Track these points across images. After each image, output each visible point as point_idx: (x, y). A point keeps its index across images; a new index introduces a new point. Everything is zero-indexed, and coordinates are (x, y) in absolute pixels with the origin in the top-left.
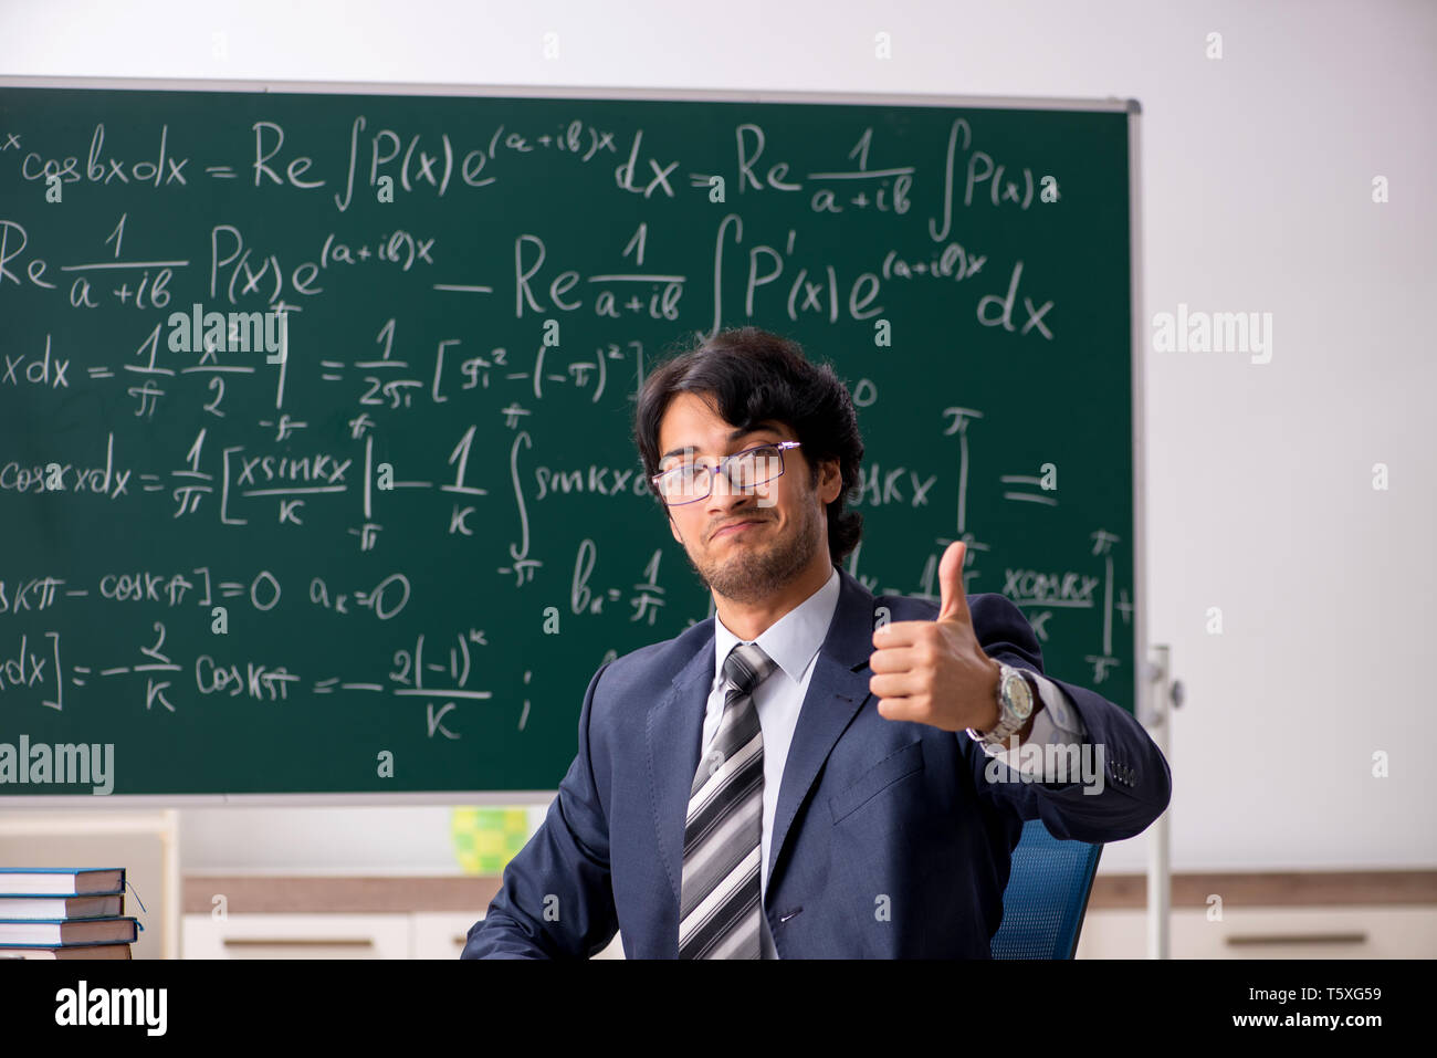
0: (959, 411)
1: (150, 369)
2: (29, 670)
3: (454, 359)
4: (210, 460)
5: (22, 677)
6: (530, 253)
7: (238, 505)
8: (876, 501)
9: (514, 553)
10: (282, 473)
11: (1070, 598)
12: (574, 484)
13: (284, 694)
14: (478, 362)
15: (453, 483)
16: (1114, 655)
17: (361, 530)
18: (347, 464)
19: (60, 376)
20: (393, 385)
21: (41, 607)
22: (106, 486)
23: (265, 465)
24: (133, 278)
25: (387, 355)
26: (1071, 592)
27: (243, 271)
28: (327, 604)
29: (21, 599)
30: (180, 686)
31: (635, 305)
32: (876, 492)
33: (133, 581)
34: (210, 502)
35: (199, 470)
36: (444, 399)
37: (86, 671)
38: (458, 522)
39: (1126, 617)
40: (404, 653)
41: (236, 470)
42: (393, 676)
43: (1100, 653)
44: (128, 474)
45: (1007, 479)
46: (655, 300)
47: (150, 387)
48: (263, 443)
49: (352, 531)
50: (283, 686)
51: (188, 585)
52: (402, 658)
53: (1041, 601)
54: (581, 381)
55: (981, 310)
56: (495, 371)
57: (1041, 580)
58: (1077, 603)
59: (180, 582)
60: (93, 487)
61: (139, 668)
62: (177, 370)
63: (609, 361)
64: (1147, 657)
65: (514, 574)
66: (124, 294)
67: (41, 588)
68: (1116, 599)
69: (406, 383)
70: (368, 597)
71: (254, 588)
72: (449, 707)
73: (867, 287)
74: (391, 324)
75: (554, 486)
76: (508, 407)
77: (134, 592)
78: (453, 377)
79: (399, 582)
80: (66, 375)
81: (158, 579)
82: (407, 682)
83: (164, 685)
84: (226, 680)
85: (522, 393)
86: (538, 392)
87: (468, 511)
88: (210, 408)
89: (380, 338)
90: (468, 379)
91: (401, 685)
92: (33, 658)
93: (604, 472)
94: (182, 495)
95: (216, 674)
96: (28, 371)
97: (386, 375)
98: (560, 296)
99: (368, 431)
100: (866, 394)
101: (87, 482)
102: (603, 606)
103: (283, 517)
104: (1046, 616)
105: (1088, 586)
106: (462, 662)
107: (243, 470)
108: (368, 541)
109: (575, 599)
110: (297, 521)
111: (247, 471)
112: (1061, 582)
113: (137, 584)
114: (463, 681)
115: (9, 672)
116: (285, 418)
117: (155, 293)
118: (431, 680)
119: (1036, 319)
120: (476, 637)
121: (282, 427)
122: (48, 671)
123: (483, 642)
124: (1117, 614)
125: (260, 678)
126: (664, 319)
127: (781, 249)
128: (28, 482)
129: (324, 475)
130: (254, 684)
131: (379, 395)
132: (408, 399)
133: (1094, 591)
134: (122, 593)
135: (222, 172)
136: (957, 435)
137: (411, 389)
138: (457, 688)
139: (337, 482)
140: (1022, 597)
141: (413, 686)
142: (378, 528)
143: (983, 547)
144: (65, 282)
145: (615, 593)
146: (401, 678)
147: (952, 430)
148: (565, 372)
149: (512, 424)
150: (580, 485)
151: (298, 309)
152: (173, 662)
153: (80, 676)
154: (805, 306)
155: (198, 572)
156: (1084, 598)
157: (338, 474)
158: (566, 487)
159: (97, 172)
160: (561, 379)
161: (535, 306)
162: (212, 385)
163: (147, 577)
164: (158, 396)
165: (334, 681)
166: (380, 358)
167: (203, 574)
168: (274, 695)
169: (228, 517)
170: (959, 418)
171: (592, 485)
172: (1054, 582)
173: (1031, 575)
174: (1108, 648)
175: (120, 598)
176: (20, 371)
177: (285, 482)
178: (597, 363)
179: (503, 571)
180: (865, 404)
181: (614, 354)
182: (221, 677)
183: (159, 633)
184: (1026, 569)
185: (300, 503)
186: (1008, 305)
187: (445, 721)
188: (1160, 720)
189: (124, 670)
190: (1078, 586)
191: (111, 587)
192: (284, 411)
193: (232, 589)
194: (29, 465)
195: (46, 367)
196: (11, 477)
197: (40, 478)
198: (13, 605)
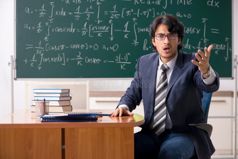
0: (204, 19)
1: (78, 13)
3: (125, 11)
4: (87, 27)
5: (59, 60)
7: (92, 34)
8: (191, 33)
9: (134, 41)
10: (98, 29)
11: (222, 48)
12: (144, 30)
13: (99, 63)
14: (129, 11)
15: (125, 30)
16: (228, 57)
17: (111, 37)
18: (109, 27)
19: (64, 14)
20: (116, 15)
21: (62, 49)
22: (71, 31)
23: (96, 28)
25: (115, 10)
26: (222, 47)
28: (105, 49)
29: (58, 48)
30: (83, 62)
31: (153, 2)
32: (191, 31)
34: (87, 33)
35: (86, 28)
36: (123, 17)
37: (68, 59)
38: (126, 36)
39: (230, 51)
40: (117, 56)
41: (91, 28)
42: (116, 60)
43: (226, 57)
44: (75, 29)
45: (212, 29)
46: (156, 1)
47: (78, 15)
48: (96, 24)
49: (109, 38)
50: (99, 61)
51: (84, 46)
52: (117, 57)
53: (217, 48)
54: (145, 14)
55: (208, 3)
56: (131, 13)
57: (217, 45)
58: (222, 49)
60: (69, 31)
61: (76, 59)
62: (82, 13)
63: (149, 11)
64: (234, 57)
65: (135, 44)
66: (74, 1)
67: (61, 47)
68: (229, 48)
69: (118, 15)
70: (112, 48)
71: (94, 46)
72: (124, 65)
74: (115, 6)
75: (141, 31)
76: (133, 18)
77: (76, 47)
78: (125, 14)
79: (116, 46)
80: (65, 14)
81: (79, 45)
82: (118, 61)
83: (81, 61)
84: (90, 61)
85: (136, 16)
86: (138, 16)
87: (127, 34)
88: (87, 19)
89: (113, 8)
90: (127, 14)
91: (117, 61)
92: (60, 57)
93: (148, 28)
94: (83, 32)
95: (88, 60)
96: (59, 13)
97: (115, 14)
98: (142, 1)
99: (112, 22)
100: (189, 16)
101: (68, 30)
102: (148, 49)
103: (99, 35)
104: (218, 51)
105: (224, 46)
106: (126, 58)
107: (92, 28)
108: (112, 39)
109: (144, 48)
110: (101, 36)
111: (93, 28)
112: (220, 46)
113: (76, 46)
114: (126, 61)
115: (57, 59)
116: (99, 20)
117: (79, 1)
118: (121, 61)
119: (216, 4)
120: (129, 54)
121: (98, 22)
122: (63, 59)
123: (130, 55)
124: (229, 51)
125: (95, 61)
126: (158, 5)
128: (60, 30)
129: (105, 29)
130: (94, 61)
131: (113, 16)
132: (118, 17)
133: (225, 47)
136: (204, 22)
137: (118, 16)
138: (126, 62)
139: (107, 30)
140: (214, 48)
141: (119, 61)
142: (113, 37)
143: (208, 40)
145: (150, 47)
146: (117, 60)
147: (203, 22)
148: (142, 13)
149: (134, 21)
150: (145, 30)
151: (101, 3)
152: (82, 58)
153: (68, 60)
154: (180, 2)
155: (86, 44)
157: (107, 29)
158: (143, 31)
160: (142, 14)
161: (138, 3)
162: (88, 15)
163: (78, 45)
164: (79, 17)
165: (106, 61)
166: (114, 11)
167: (86, 45)
168: (97, 63)
169: (90, 35)
170: (204, 20)
171: (147, 30)
172: (219, 45)
173: (215, 44)
174: (227, 56)
175: (74, 48)
176: (58, 13)
177: (99, 30)
178: (147, 11)
179: (133, 44)
180: (189, 18)
181: (150, 10)
183: (79, 54)
184: (215, 43)
185: (101, 33)
186: (212, 2)
187: (124, 67)
188: (236, 67)
189: (74, 59)
190: (223, 46)
191: (72, 46)
192: (99, 19)
193: (91, 46)
194: (59, 28)
195: (62, 12)
196: (57, 30)
197: (61, 29)
198: (57, 49)
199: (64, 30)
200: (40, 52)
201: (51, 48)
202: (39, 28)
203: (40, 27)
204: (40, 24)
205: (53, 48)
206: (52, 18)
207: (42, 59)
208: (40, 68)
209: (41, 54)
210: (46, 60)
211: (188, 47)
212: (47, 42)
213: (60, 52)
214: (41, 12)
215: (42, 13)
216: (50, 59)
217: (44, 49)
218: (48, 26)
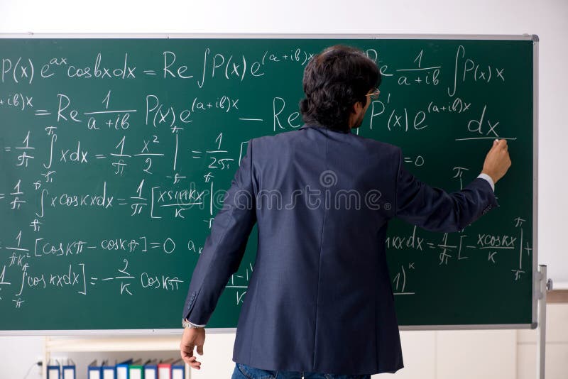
0: (458, 168)
1: (121, 155)
2: (72, 279)
4: (146, 192)
5: (70, 282)
6: (279, 104)
7: (158, 211)
11: (505, 245)
13: (177, 288)
16: (523, 269)
17: (209, 220)
19: (84, 158)
20: (222, 160)
21: (77, 253)
22: (103, 203)
24: (114, 117)
25: (219, 148)
26: (506, 243)
27: (159, 113)
28: (195, 250)
29: (69, 250)
30: (134, 285)
33: (115, 242)
34: (146, 209)
35: (142, 197)
37: (96, 279)
39: (529, 253)
41: (157, 196)
43: (517, 268)
44: (112, 198)
47: (121, 162)
48: (168, 185)
49: (205, 221)
50: (177, 284)
51: (137, 244)
53: (493, 246)
55: (468, 126)
57: (493, 238)
58: (508, 248)
59: (134, 242)
60: (98, 204)
61: (117, 278)
62: (132, 155)
64: (537, 270)
66: (110, 124)
67: (77, 245)
68: (525, 246)
69: (227, 159)
71: (164, 245)
73: (421, 116)
74: (221, 134)
77: (115, 246)
80: (86, 158)
81: (125, 241)
83: (128, 285)
84: (153, 282)
88: (146, 171)
89: (217, 141)
92: (74, 274)
94: (134, 207)
95: (149, 280)
96: (71, 156)
97: (219, 156)
98: (291, 122)
99: (211, 179)
100: (420, 161)
103: (176, 215)
104: (494, 253)
105: (513, 240)
107: (159, 196)
110: (182, 217)
112: (501, 240)
115: (64, 279)
116: (177, 175)
117: (123, 124)
118: (238, 282)
119: (491, 129)
121: (176, 178)
122: (80, 279)
124: (524, 252)
125: (167, 281)
127: (384, 101)
128: (71, 202)
130: (165, 284)
131: (216, 164)
132: (228, 166)
133: (515, 242)
134: (111, 247)
135: (151, 73)
136: (459, 176)
137: (229, 162)
140: (485, 245)
141: (231, 284)
144: (85, 119)
147: (455, 176)
151: (182, 129)
152: (132, 275)
153: (94, 281)
154: (395, 125)
156: (511, 246)
159: (99, 73)
161: (281, 126)
162: (147, 161)
163: (120, 240)
164: (124, 166)
166: (217, 150)
167: (143, 239)
168: (173, 288)
169: (154, 215)
170: (459, 171)
172: (498, 239)
173: (488, 236)
174: (521, 266)
175: (109, 249)
176: (67, 156)
180: (420, 165)
182: (151, 281)
183: (126, 263)
184: (486, 234)
185: (183, 209)
186: (480, 123)
189: (111, 279)
190: (508, 240)
191: (105, 244)
192: (177, 171)
193: (155, 245)
194: (71, 195)
195: (78, 154)
196: (64, 200)
197: (76, 200)
198: (65, 252)
199: (83, 201)
200: (20, 261)
201: (48, 249)
202: (15, 196)
203: (18, 193)
204: (18, 184)
205: (53, 249)
206: (50, 169)
207: (26, 278)
208: (19, 303)
209: (23, 265)
210: (36, 281)
211: (416, 244)
212: (37, 234)
213: (74, 259)
214: (21, 152)
215: (24, 155)
216: (47, 279)
217: (31, 253)
218: (40, 190)
